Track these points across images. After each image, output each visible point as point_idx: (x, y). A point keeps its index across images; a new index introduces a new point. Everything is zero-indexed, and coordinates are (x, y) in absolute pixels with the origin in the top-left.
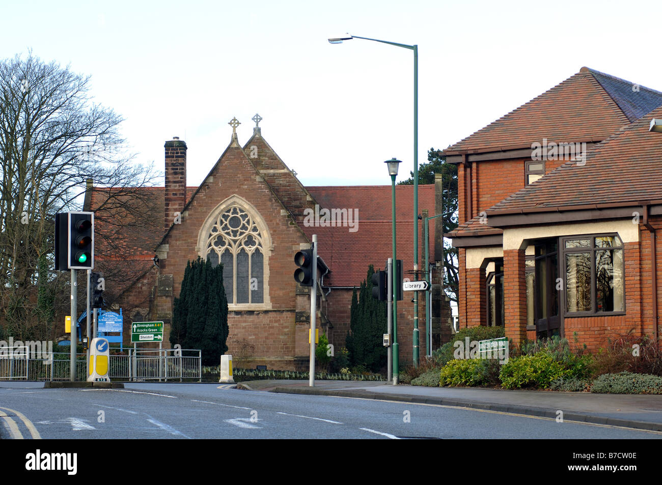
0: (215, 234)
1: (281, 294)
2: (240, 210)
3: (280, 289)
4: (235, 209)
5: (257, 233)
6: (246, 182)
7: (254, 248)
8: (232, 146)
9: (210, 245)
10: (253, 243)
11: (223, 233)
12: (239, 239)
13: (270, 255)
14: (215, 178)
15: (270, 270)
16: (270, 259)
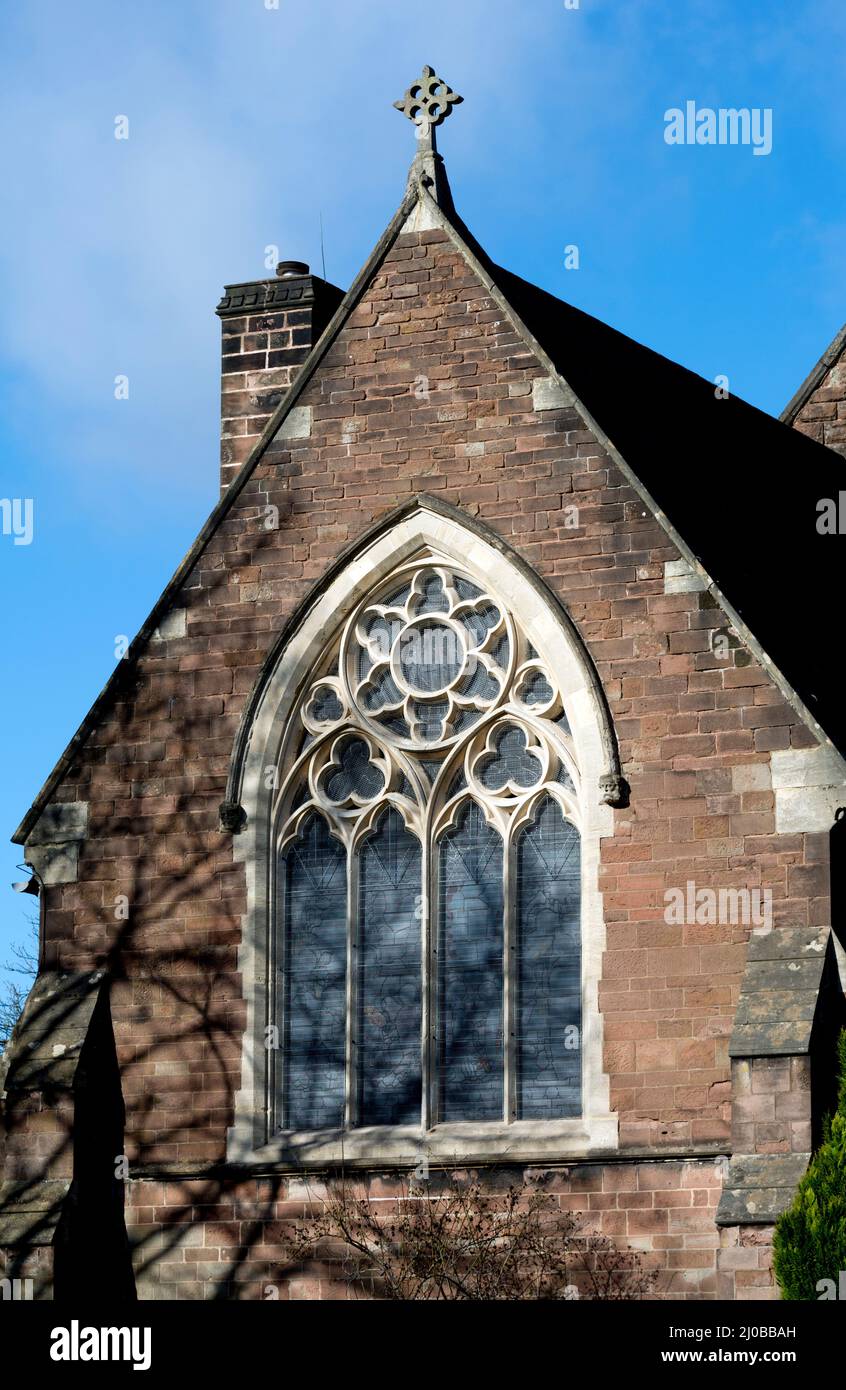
0: (321, 728)
1: (670, 1061)
2: (457, 582)
3: (665, 1030)
4: (429, 578)
5: (544, 708)
6: (480, 423)
7: (526, 794)
8: (407, 228)
9: (299, 793)
10: (526, 768)
11: (364, 720)
12: (450, 747)
13: (609, 832)
14: (323, 409)
15: (607, 920)
16: (609, 851)
